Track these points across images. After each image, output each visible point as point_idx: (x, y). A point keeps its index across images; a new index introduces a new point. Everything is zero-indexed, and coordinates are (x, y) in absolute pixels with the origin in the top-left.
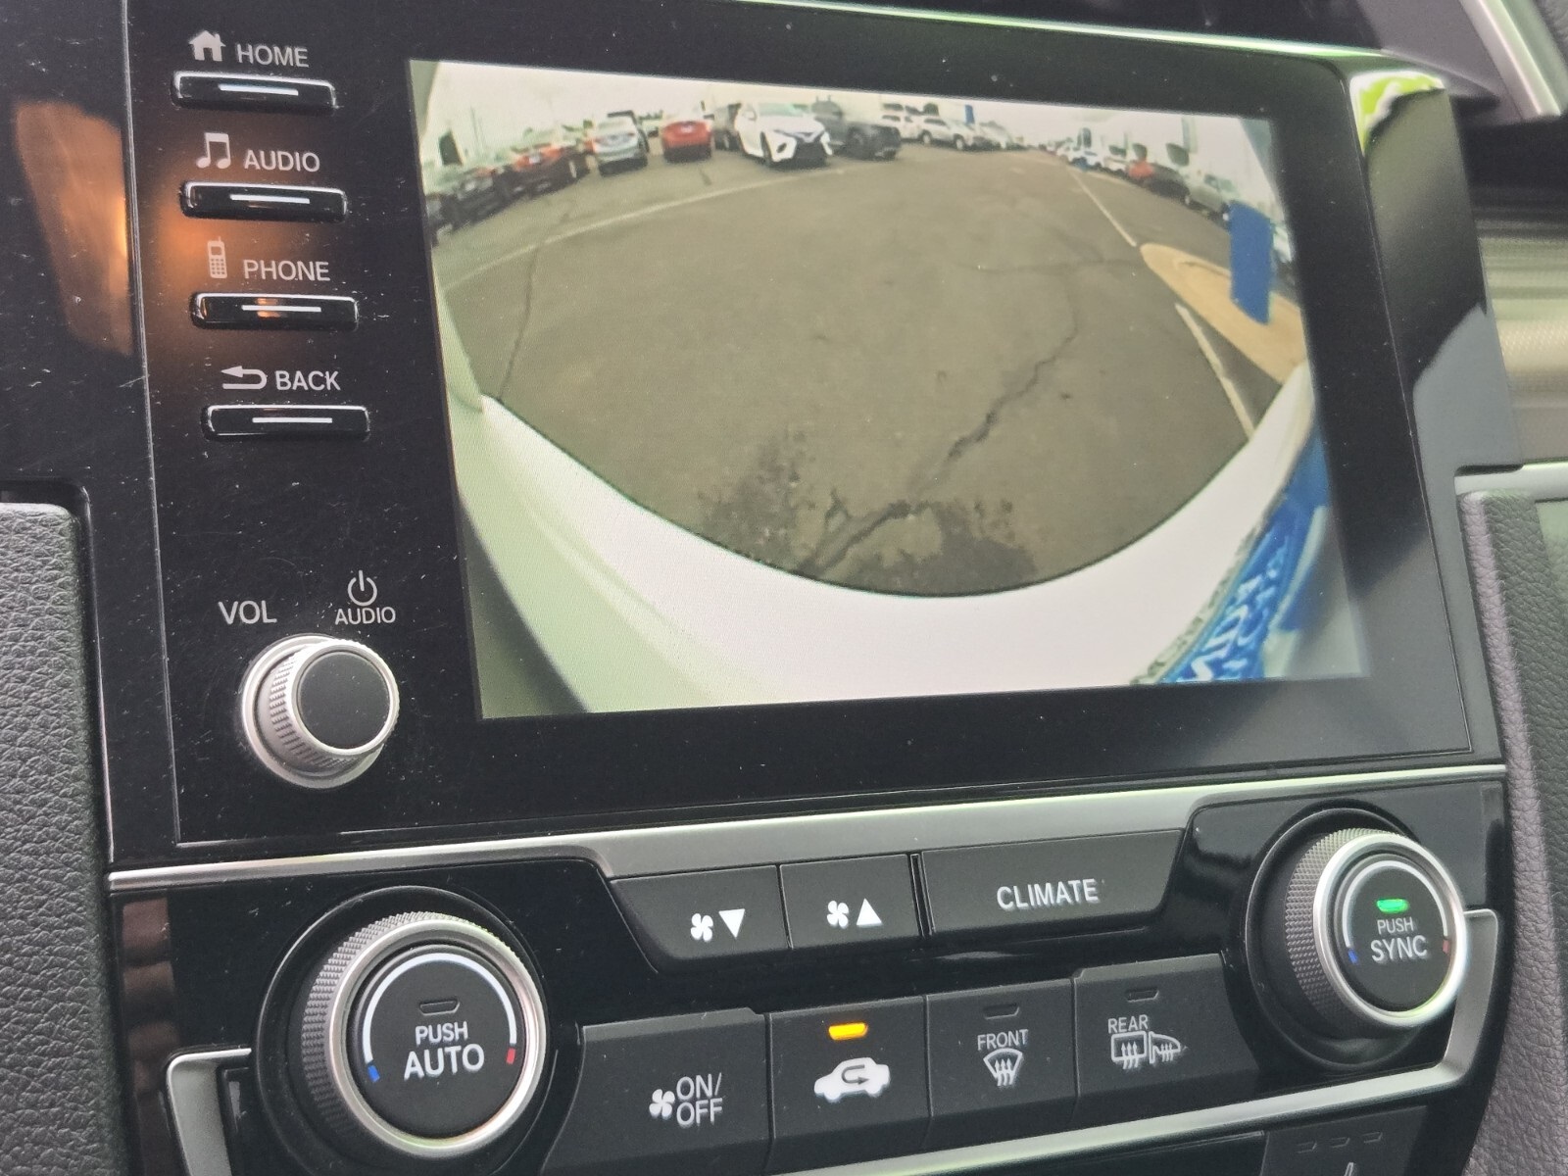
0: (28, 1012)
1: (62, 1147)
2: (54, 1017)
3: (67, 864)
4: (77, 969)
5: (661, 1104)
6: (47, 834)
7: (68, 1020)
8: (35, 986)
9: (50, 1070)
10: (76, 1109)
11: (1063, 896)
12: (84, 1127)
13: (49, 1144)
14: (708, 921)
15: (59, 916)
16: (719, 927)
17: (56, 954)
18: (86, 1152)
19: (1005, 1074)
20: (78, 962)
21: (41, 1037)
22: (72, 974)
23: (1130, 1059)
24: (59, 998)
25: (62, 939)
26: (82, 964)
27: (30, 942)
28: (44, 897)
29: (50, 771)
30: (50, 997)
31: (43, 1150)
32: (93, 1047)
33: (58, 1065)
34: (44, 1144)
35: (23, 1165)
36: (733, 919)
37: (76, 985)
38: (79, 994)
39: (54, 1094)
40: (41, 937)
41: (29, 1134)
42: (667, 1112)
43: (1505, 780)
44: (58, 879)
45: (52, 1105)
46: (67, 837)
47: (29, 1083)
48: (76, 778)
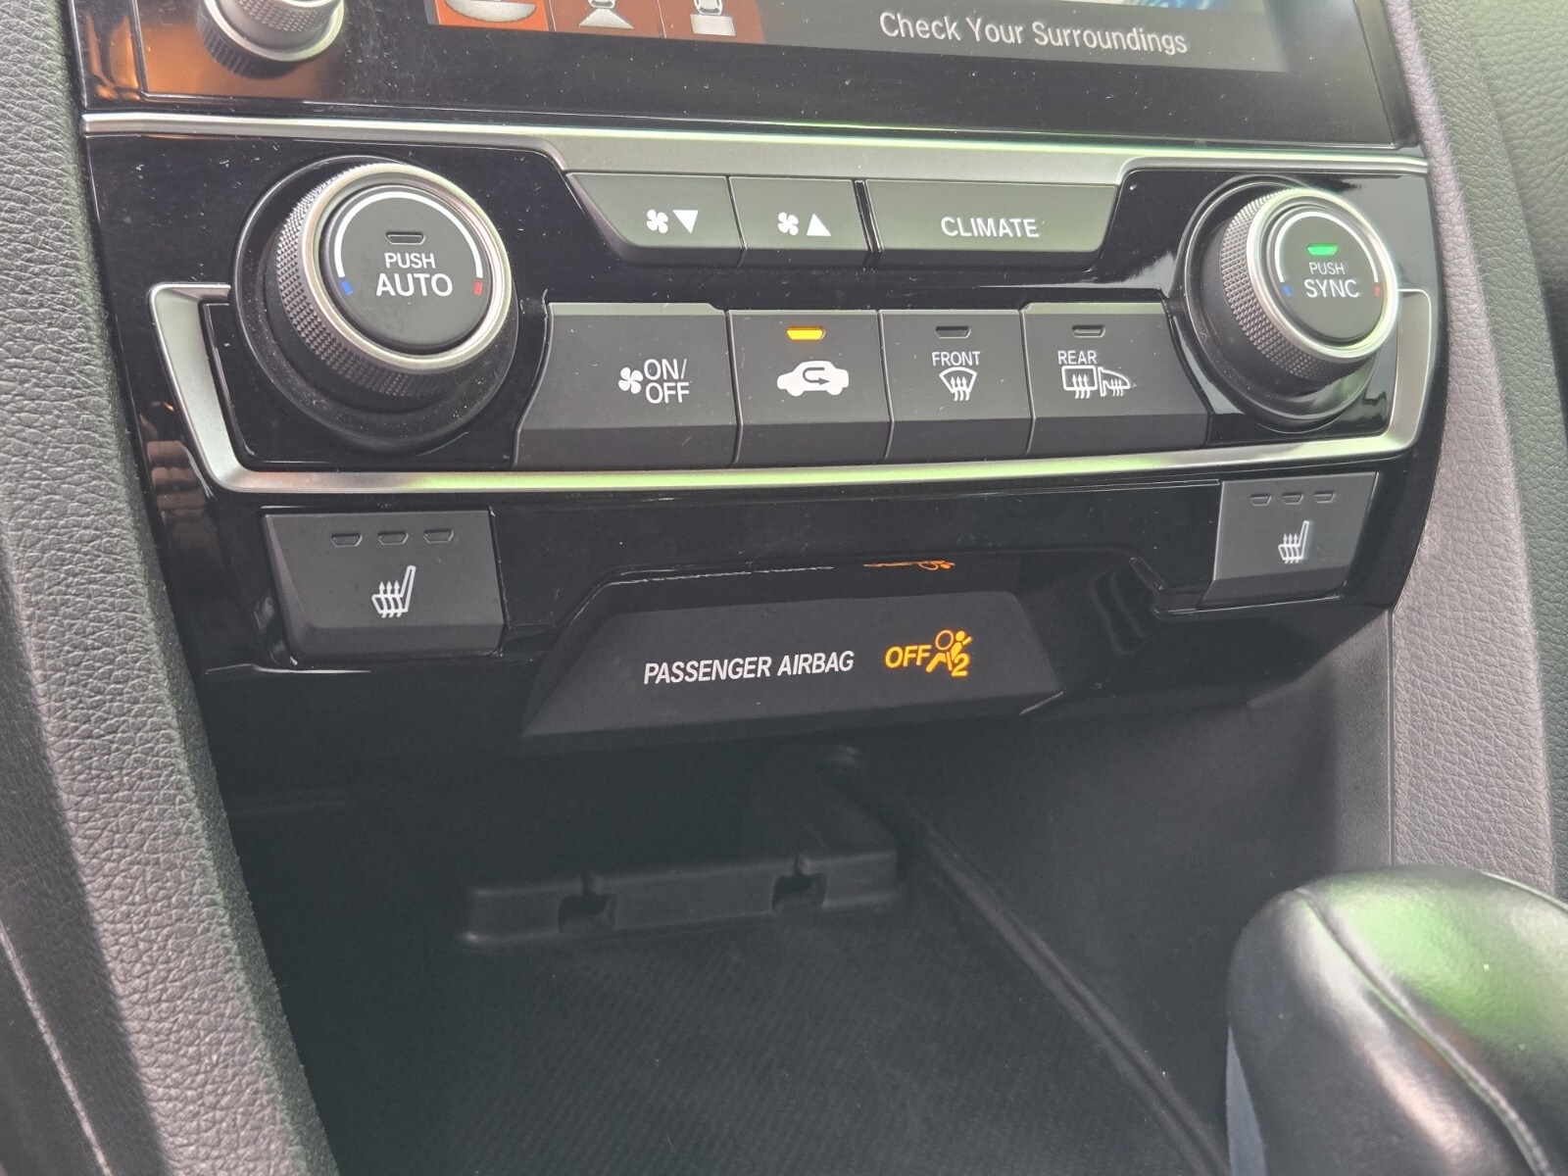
0: (13, 222)
1: (53, 343)
2: (38, 229)
3: (42, 97)
4: (57, 188)
5: (630, 381)
6: (22, 70)
7: (52, 232)
8: (19, 200)
9: (37, 275)
10: (64, 311)
11: (1004, 229)
12: (72, 327)
13: (40, 341)
14: (663, 217)
15: (36, 141)
16: (673, 222)
17: (37, 174)
18: (76, 350)
19: (961, 390)
20: (58, 182)
21: (27, 246)
22: (52, 193)
23: (1081, 389)
24: (42, 213)
25: (41, 162)
26: (61, 184)
27: (11, 162)
28: (20, 124)
29: (21, 16)
30: (34, 211)
31: (34, 345)
32: (78, 259)
33: (44, 271)
34: (34, 340)
35: (16, 358)
36: (688, 218)
37: (58, 202)
38: (61, 211)
39: (41, 296)
40: (21, 159)
41: (20, 330)
42: (636, 389)
43: (1428, 177)
44: (34, 109)
45: (41, 306)
46: (41, 74)
47: (17, 286)
48: (46, 24)
